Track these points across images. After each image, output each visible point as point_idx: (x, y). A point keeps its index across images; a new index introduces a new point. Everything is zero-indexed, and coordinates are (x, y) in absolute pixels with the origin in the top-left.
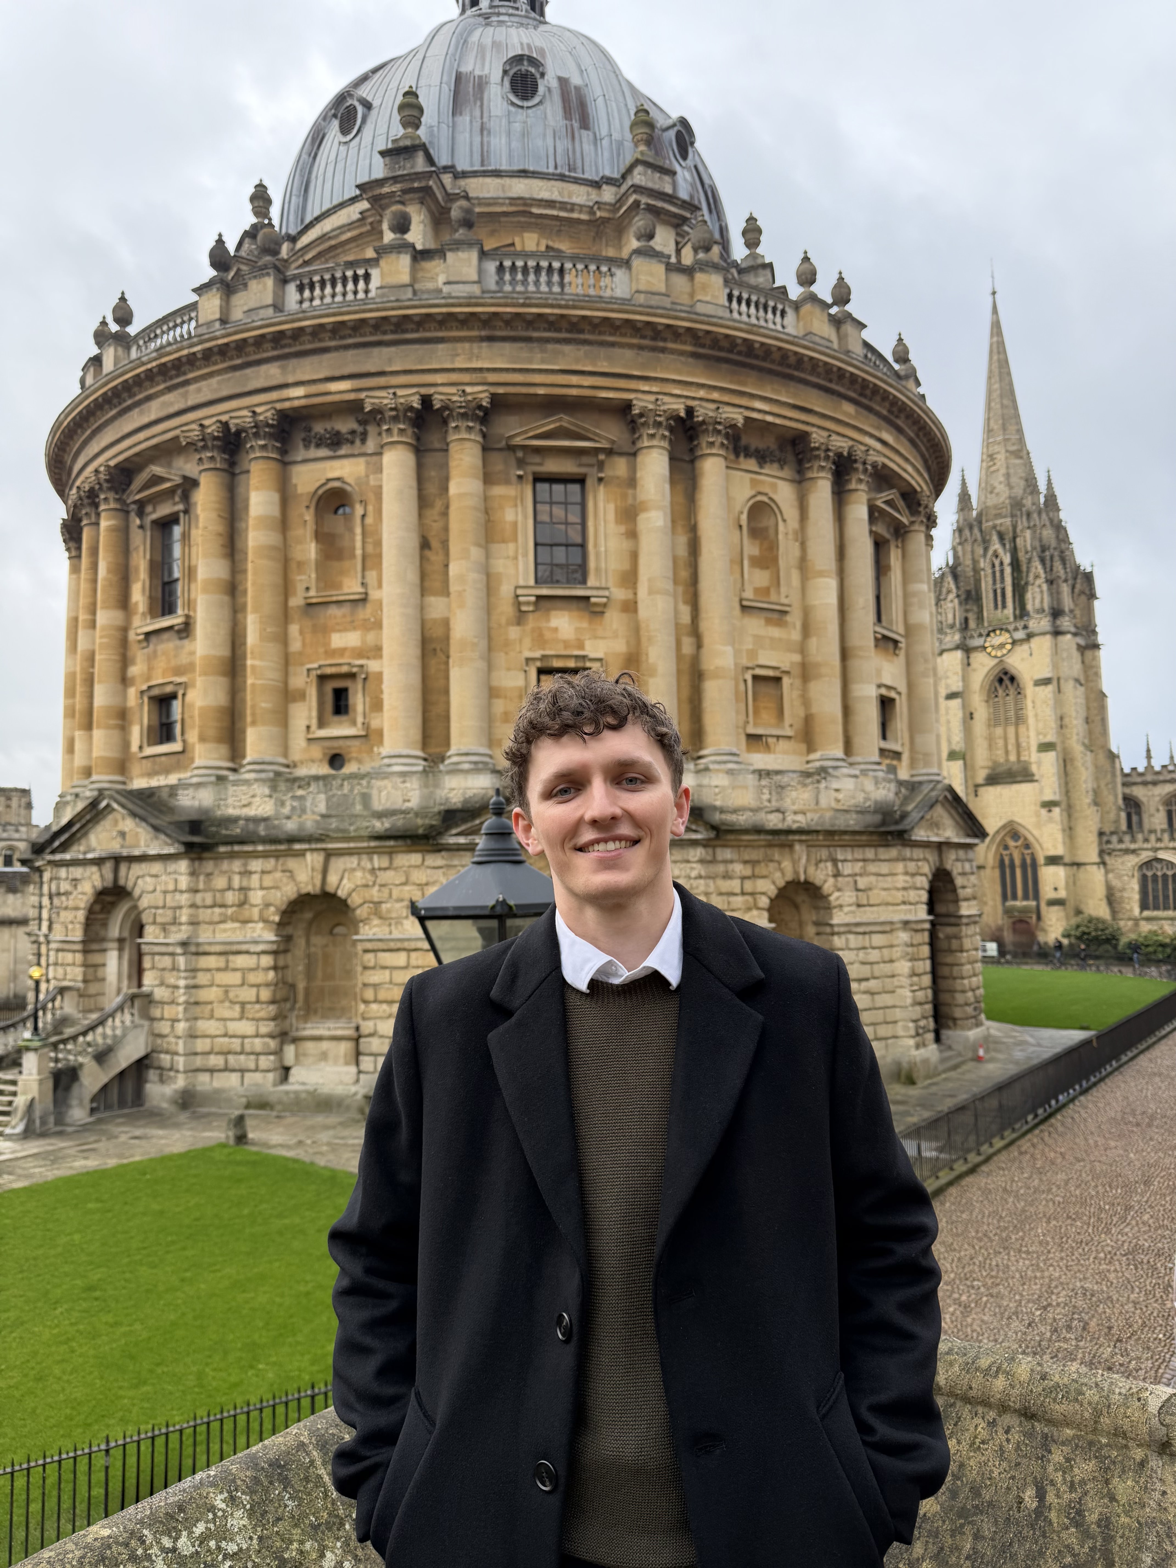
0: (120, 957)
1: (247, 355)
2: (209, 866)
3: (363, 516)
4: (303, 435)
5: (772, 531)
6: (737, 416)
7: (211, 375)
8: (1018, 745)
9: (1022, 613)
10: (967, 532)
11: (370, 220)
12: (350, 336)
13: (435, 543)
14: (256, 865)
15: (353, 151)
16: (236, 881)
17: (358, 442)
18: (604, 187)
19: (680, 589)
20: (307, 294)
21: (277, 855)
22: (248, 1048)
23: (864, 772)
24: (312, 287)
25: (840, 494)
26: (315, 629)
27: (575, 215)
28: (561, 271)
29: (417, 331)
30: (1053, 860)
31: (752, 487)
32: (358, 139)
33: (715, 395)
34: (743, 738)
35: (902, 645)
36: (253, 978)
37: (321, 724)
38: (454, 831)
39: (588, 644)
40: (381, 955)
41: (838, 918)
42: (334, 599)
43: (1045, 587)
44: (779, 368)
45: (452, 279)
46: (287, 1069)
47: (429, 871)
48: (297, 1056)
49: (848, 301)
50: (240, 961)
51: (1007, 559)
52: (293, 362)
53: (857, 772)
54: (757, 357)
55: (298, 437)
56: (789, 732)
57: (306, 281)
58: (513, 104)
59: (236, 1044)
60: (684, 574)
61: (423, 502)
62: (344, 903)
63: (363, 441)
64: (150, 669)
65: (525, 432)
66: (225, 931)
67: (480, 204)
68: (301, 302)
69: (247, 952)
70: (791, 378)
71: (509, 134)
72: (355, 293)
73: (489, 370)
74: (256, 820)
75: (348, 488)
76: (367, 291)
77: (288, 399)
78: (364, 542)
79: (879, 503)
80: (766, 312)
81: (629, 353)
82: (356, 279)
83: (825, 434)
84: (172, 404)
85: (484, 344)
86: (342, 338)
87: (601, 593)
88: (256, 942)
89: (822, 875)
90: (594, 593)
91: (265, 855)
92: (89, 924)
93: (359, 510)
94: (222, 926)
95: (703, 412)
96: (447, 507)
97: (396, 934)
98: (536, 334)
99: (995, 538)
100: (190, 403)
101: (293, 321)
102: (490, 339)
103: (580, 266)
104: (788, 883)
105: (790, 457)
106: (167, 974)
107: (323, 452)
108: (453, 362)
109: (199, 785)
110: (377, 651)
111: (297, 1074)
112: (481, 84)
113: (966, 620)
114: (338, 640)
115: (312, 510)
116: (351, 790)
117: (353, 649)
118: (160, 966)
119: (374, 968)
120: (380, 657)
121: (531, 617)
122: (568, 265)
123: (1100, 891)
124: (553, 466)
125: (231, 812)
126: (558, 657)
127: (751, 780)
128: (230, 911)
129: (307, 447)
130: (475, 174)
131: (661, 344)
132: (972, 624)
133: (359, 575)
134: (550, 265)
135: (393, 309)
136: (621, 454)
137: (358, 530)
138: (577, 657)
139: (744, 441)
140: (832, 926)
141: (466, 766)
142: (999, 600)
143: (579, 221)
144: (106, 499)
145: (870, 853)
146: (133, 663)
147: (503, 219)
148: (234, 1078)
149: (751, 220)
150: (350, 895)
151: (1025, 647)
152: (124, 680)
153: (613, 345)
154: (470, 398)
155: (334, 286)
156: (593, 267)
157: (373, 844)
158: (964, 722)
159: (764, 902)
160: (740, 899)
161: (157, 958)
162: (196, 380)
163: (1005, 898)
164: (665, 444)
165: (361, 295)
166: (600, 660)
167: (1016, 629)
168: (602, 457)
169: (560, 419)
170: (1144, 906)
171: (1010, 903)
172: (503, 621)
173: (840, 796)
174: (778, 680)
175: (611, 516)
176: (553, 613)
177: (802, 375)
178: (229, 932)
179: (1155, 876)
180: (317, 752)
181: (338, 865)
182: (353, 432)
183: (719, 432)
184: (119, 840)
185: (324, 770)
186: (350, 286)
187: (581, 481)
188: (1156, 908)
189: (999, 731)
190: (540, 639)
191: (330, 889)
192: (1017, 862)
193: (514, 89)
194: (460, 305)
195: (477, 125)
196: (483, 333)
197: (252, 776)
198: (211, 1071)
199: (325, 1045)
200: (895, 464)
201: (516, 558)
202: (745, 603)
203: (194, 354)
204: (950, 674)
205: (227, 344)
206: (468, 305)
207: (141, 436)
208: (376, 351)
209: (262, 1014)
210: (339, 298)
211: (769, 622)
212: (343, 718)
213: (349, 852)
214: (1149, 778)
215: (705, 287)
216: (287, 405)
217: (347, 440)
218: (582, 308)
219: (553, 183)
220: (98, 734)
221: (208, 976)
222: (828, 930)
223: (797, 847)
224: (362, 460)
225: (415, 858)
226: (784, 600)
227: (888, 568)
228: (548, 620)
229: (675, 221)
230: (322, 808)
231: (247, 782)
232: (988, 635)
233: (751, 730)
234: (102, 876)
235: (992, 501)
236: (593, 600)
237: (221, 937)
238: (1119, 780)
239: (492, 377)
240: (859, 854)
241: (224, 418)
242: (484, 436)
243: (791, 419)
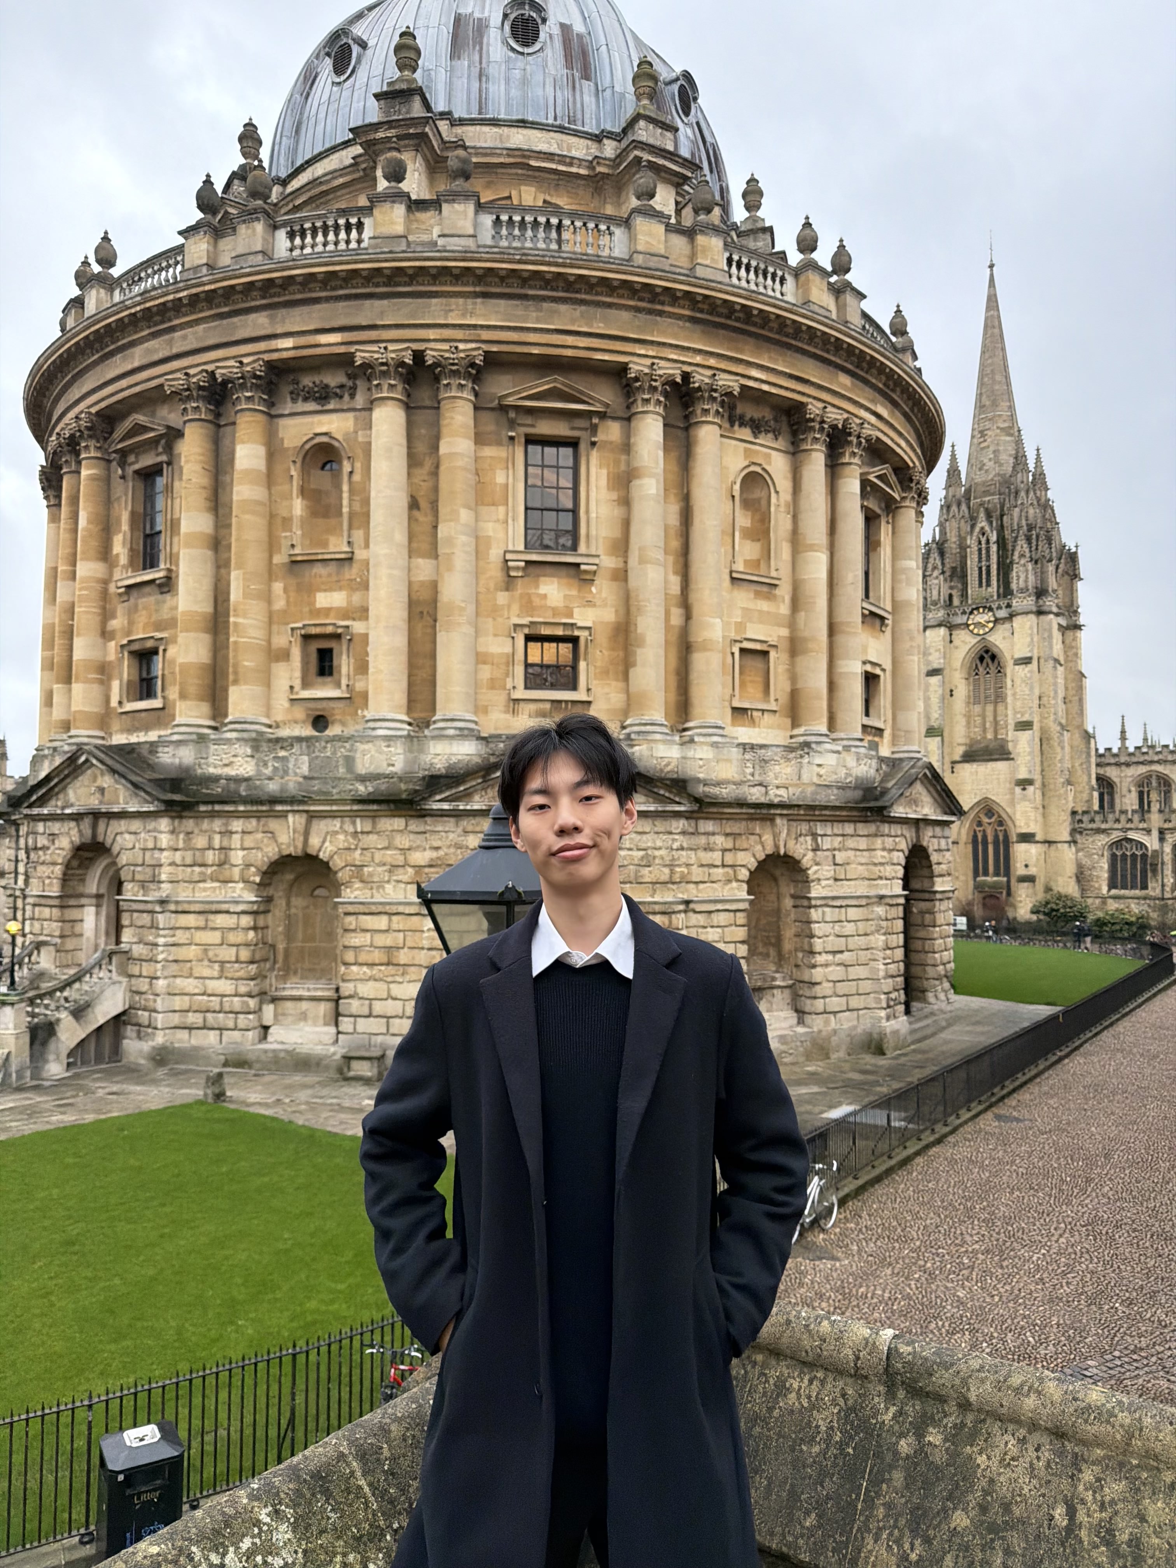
0: (98, 914)
1: (234, 302)
2: (189, 824)
3: (351, 473)
4: (291, 388)
5: (764, 502)
6: (733, 384)
7: (197, 322)
8: (996, 722)
9: (1006, 591)
10: (954, 508)
11: (364, 166)
12: (342, 288)
13: (423, 504)
14: (237, 825)
15: (346, 94)
16: (217, 841)
17: (346, 397)
18: (605, 141)
19: (671, 559)
20: (298, 241)
21: (258, 816)
22: (227, 1008)
23: (847, 748)
24: (303, 236)
25: (834, 467)
26: (299, 588)
27: (574, 170)
28: (559, 226)
29: (409, 285)
30: (1027, 838)
31: (746, 458)
32: (352, 79)
33: (712, 362)
34: (729, 711)
35: (889, 622)
36: (232, 938)
37: (305, 685)
38: (438, 797)
39: (576, 611)
40: (362, 918)
41: (816, 891)
42: (320, 557)
43: (1030, 566)
44: (777, 337)
45: (446, 232)
46: (266, 1028)
47: (412, 836)
48: (276, 1016)
49: (848, 270)
50: (220, 920)
51: (994, 537)
52: (282, 312)
53: (840, 748)
54: (755, 324)
55: (285, 390)
56: (773, 706)
57: (297, 228)
58: (513, 50)
59: (215, 1002)
60: (676, 544)
61: (413, 461)
62: (326, 865)
63: (352, 396)
64: (131, 623)
65: (519, 392)
66: (205, 890)
67: (476, 154)
68: (291, 250)
69: (228, 912)
70: (789, 347)
71: (507, 81)
72: (348, 242)
73: (482, 327)
74: (238, 780)
75: (336, 444)
76: (359, 241)
77: (277, 350)
78: (351, 500)
79: (872, 478)
80: (765, 278)
81: (625, 315)
82: (348, 227)
83: (820, 405)
84: (156, 351)
85: (479, 300)
86: (334, 289)
87: (591, 560)
88: (237, 902)
89: (801, 849)
90: (585, 560)
91: (246, 815)
92: (65, 880)
93: (347, 467)
94: (201, 885)
95: (701, 378)
96: (437, 467)
97: (378, 898)
98: (531, 292)
99: (982, 515)
100: (175, 351)
101: (283, 270)
102: (485, 295)
103: (578, 224)
104: (768, 856)
105: (785, 427)
106: (145, 931)
107: (312, 406)
108: (446, 318)
109: (179, 743)
110: (363, 613)
111: (275, 1033)
112: (481, 27)
113: (951, 596)
114: (323, 600)
115: (299, 464)
116: (334, 753)
117: (338, 609)
118: (140, 923)
119: (354, 931)
120: (367, 618)
121: (520, 582)
122: (567, 222)
123: (1070, 869)
124: (546, 428)
125: (212, 770)
126: (545, 623)
127: (735, 752)
128: (209, 871)
129: (294, 400)
130: (472, 122)
131: (659, 307)
132: (956, 601)
133: (345, 534)
134: (548, 221)
135: (386, 261)
136: (614, 418)
137: (345, 488)
138: (565, 624)
139: (739, 410)
140: (809, 899)
141: (451, 732)
142: (984, 578)
143: (577, 176)
144: (87, 447)
145: (849, 828)
146: (114, 616)
147: (500, 170)
148: (212, 1037)
149: (752, 181)
150: (332, 857)
151: (1007, 625)
152: (106, 635)
153: (610, 305)
154: (462, 355)
155: (325, 235)
156: (591, 225)
157: (355, 807)
158: (943, 698)
159: (744, 874)
160: (720, 870)
161: (135, 915)
162: (182, 327)
163: (976, 873)
164: (660, 410)
165: (354, 245)
166: (589, 628)
167: (999, 608)
168: (595, 420)
169: (555, 380)
170: (1112, 885)
171: (981, 878)
172: (492, 585)
173: (822, 771)
174: (765, 653)
175: (603, 482)
176: (542, 579)
177: (800, 344)
178: (209, 891)
179: (1124, 856)
180: (299, 713)
181: (321, 827)
182: (342, 386)
183: (715, 399)
184: (98, 795)
185: (308, 731)
186: (343, 235)
187: (573, 444)
188: (1124, 887)
189: (977, 709)
190: (528, 606)
191: (312, 851)
192: (990, 839)
193: (514, 35)
194: (455, 260)
195: (475, 71)
196: (478, 289)
197: (234, 735)
198: (190, 1029)
199: (304, 1005)
200: (890, 439)
201: (506, 522)
202: (735, 575)
203: (180, 299)
204: (932, 650)
205: (214, 291)
206: (464, 260)
207: (124, 383)
208: (368, 303)
209: (241, 974)
210: (331, 247)
211: (758, 594)
212: (328, 679)
213: (332, 815)
214: (1123, 759)
215: (705, 250)
216: (275, 356)
217: (336, 395)
218: (580, 267)
219: (552, 134)
220: (77, 688)
221: (187, 934)
222: (805, 903)
223: (778, 821)
224: (351, 415)
225: (398, 823)
226: (774, 574)
227: (878, 544)
228: (537, 587)
229: (676, 179)
230: (305, 769)
231: (228, 741)
232: (971, 613)
233: (737, 704)
234: (80, 831)
235: (979, 478)
236: (583, 567)
237: (200, 896)
238: (1093, 760)
239: (486, 335)
240: (838, 828)
241: (210, 368)
242: (476, 395)
243: (787, 389)
